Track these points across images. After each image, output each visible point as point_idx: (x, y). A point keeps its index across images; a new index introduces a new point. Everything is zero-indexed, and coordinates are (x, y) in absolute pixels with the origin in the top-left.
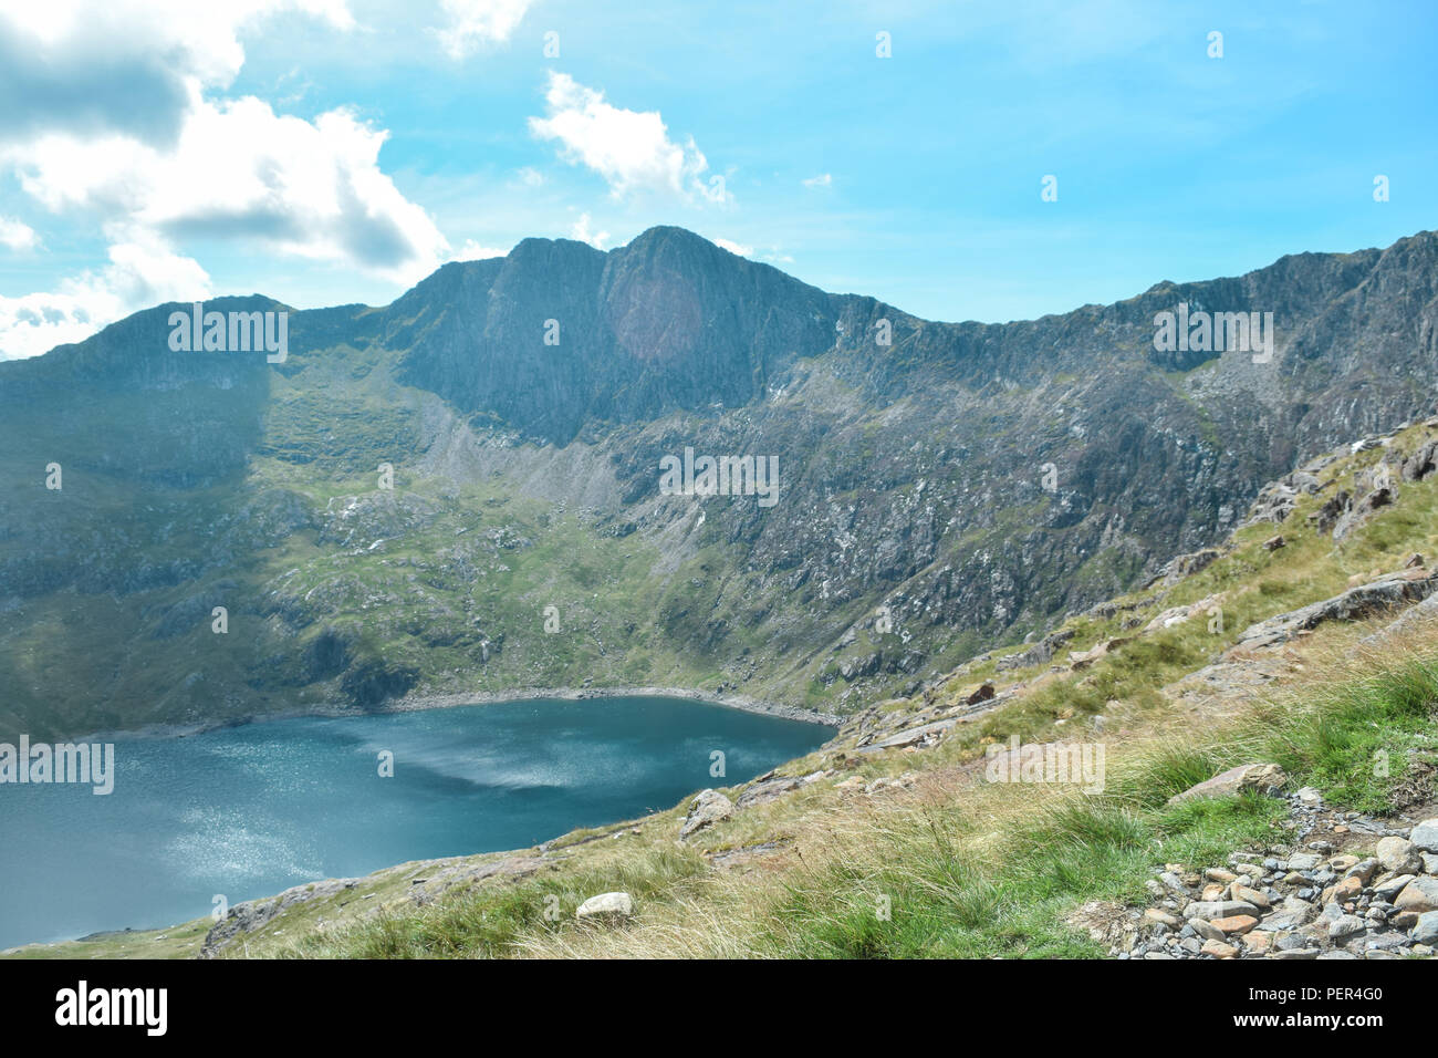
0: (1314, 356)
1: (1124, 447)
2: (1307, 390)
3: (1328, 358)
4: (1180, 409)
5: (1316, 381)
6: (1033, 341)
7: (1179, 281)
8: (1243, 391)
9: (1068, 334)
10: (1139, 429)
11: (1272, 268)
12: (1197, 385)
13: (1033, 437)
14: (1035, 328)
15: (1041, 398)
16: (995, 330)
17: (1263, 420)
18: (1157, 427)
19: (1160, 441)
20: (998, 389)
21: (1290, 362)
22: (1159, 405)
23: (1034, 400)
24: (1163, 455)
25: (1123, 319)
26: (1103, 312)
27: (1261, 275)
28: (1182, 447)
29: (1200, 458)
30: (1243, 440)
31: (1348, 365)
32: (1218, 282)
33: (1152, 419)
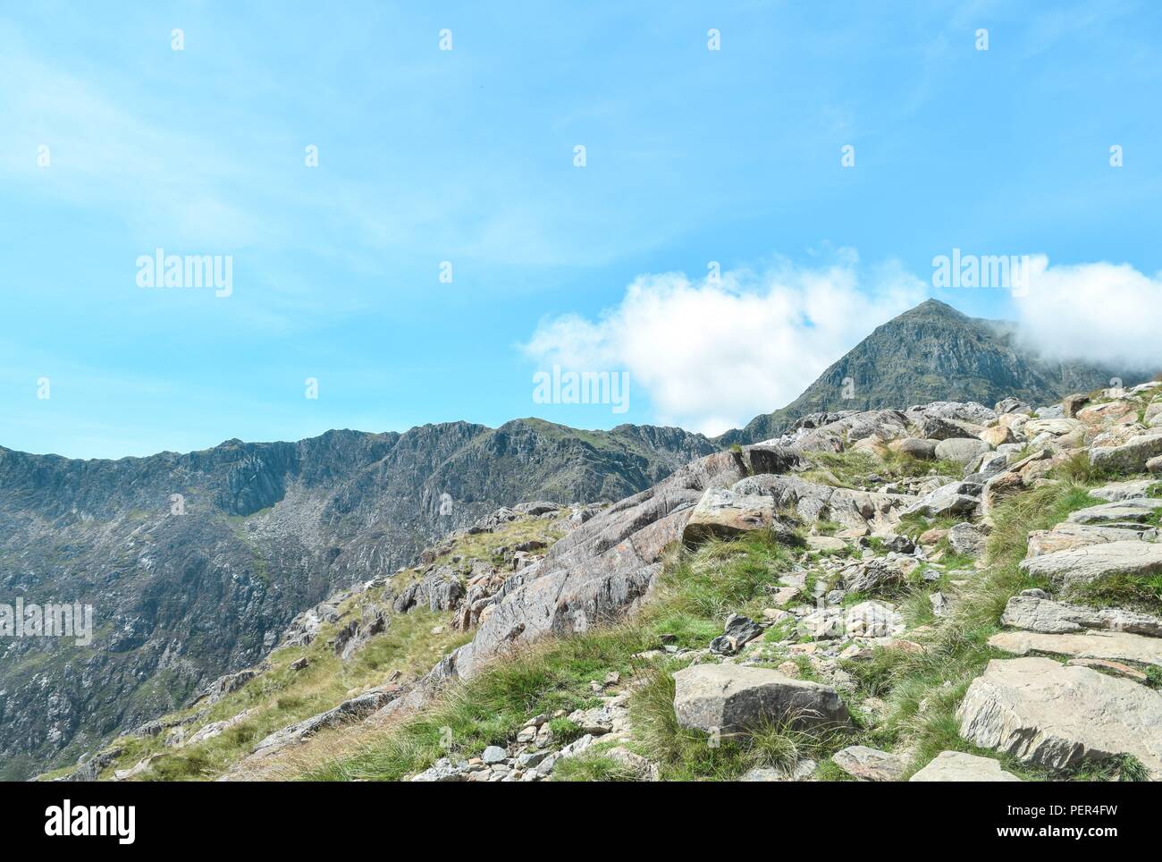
0: (347, 511)
1: (186, 580)
2: (340, 538)
3: (356, 513)
4: (238, 547)
5: (347, 530)
6: (112, 478)
7: (246, 440)
8: (290, 536)
9: (145, 475)
10: (201, 563)
11: (320, 438)
12: (253, 528)
13: (103, 566)
14: (116, 467)
15: (114, 531)
16: (77, 465)
17: (304, 560)
18: (217, 562)
19: (218, 574)
20: (74, 520)
21: (328, 515)
22: (220, 544)
23: (107, 532)
24: (221, 587)
25: (196, 467)
26: (179, 460)
27: (311, 443)
28: (237, 580)
29: (251, 590)
30: (288, 576)
31: (371, 519)
32: (277, 444)
33: (213, 555)
